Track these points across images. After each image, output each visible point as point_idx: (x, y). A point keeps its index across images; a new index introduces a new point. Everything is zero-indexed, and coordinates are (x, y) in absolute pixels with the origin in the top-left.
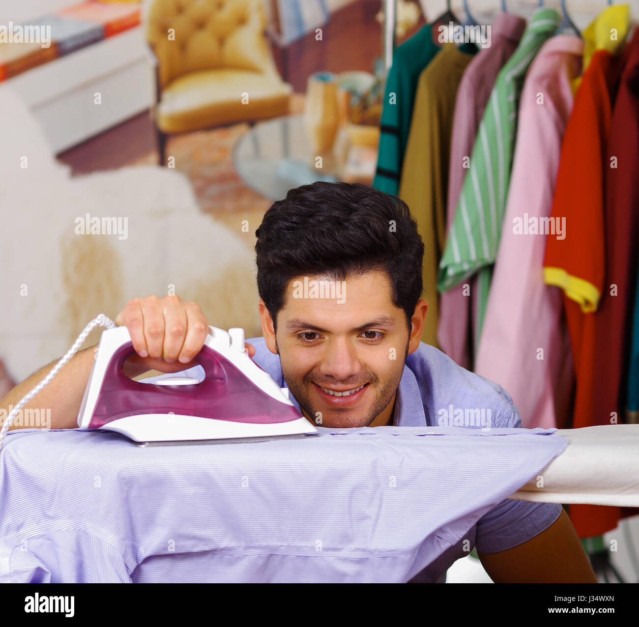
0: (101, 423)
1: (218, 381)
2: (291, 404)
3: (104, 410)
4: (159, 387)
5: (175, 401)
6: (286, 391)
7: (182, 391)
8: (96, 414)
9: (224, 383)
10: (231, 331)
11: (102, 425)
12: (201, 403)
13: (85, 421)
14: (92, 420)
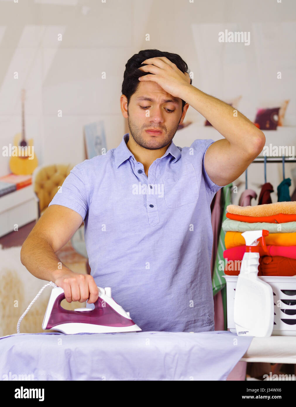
0: (51, 327)
1: (100, 309)
2: (130, 319)
3: (53, 321)
4: (76, 312)
5: (82, 317)
6: (128, 313)
7: (85, 313)
8: (49, 323)
9: (103, 310)
10: (106, 288)
11: (51, 328)
12: (93, 318)
13: (45, 326)
14: (48, 325)
